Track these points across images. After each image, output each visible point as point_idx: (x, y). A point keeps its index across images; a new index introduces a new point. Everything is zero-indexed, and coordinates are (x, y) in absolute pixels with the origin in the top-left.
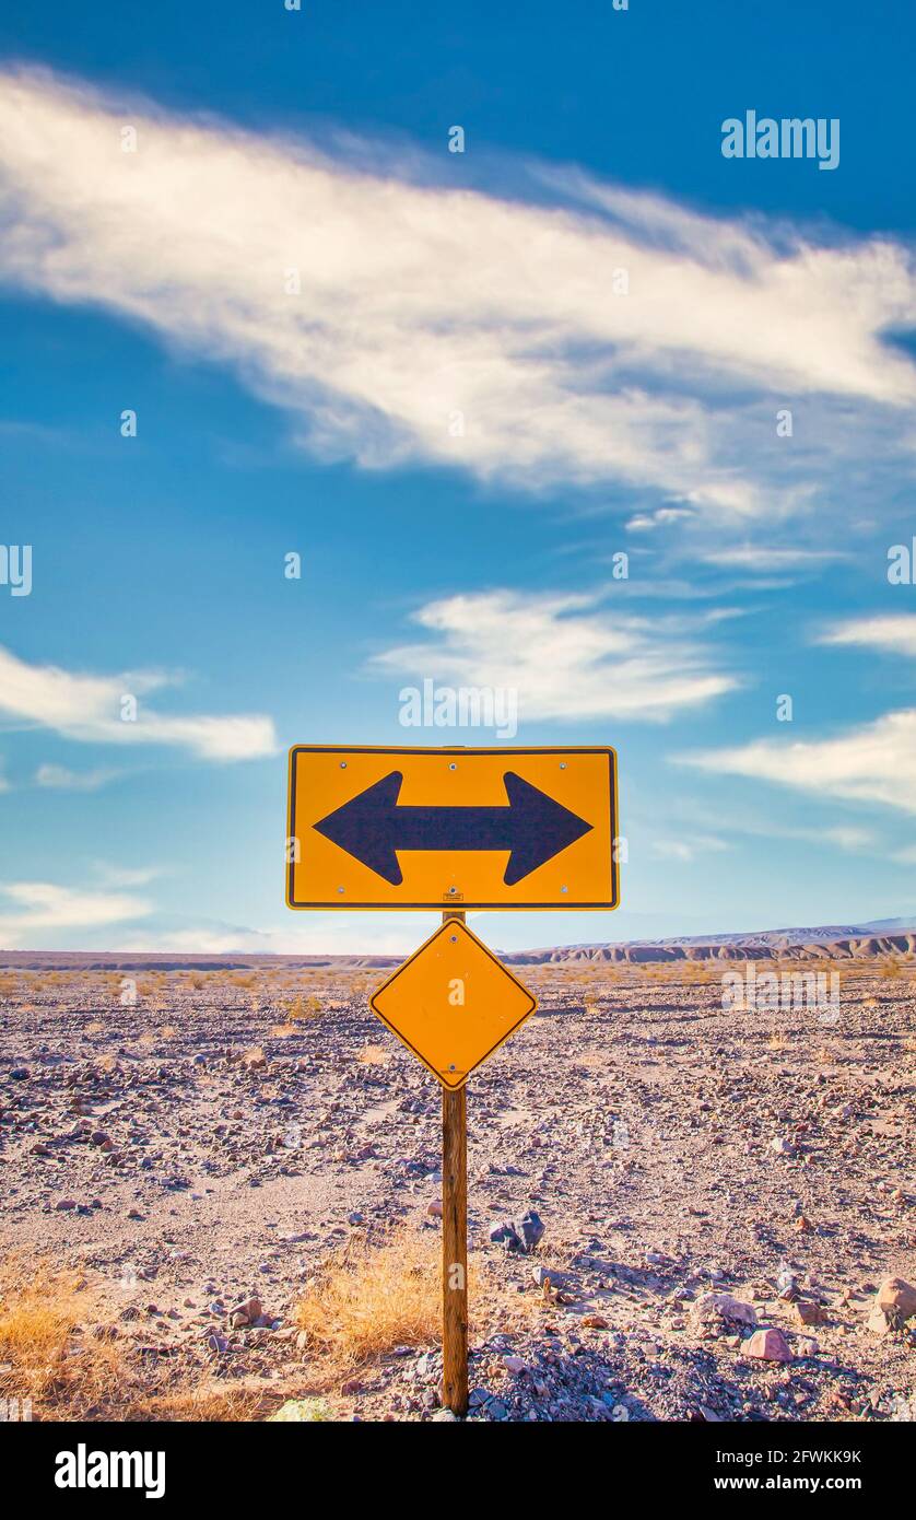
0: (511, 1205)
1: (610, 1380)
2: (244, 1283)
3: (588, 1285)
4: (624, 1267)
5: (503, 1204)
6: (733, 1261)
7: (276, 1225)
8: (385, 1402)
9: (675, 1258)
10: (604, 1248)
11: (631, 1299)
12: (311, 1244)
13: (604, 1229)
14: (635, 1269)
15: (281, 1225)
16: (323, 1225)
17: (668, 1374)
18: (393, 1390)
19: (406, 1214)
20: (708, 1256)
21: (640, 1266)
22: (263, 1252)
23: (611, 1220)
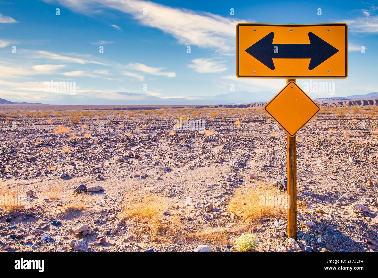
0: (274, 176)
1: (335, 229)
2: (202, 199)
3: (309, 200)
4: (317, 195)
5: (271, 175)
6: (352, 194)
7: (204, 181)
8: (267, 235)
9: (333, 193)
10: (309, 189)
11: (323, 205)
12: (217, 187)
13: (306, 183)
14: (321, 195)
15: (206, 182)
16: (219, 181)
17: (353, 228)
18: (268, 232)
19: (243, 178)
20: (343, 192)
21: (323, 195)
22: (204, 189)
23: (308, 181)
